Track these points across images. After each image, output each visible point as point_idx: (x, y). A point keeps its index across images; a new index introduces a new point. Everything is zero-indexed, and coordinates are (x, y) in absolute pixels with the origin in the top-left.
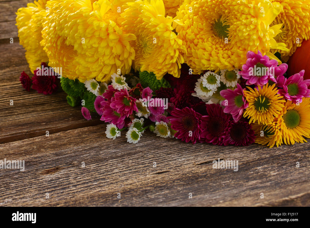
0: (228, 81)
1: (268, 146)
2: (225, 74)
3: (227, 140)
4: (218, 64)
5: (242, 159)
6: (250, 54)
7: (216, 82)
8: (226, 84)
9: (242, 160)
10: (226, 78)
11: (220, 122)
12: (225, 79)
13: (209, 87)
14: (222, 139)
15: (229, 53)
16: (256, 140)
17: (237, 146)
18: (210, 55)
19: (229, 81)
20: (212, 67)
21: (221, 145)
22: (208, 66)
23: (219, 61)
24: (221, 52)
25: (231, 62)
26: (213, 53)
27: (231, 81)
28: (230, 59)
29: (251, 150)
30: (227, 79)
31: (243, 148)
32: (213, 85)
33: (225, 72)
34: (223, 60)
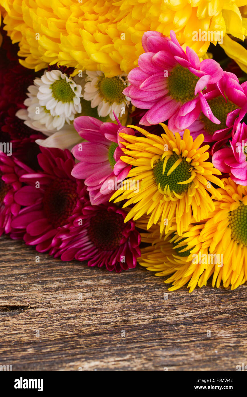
0: (104, 102)
1: (167, 282)
2: (99, 82)
3: (75, 246)
4: (77, 55)
5: (74, 318)
6: (151, 41)
7: (72, 100)
8: (97, 107)
9: (71, 322)
10: (100, 91)
11: (71, 196)
12: (97, 95)
13: (54, 109)
14: (60, 241)
15: (111, 30)
16: (146, 258)
17: (92, 268)
18: (63, 28)
19: (107, 101)
20: (63, 60)
21: (56, 256)
22: (53, 55)
23: (81, 47)
24: (90, 24)
25: (110, 55)
26: (70, 24)
27: (111, 103)
28: (110, 45)
29: (119, 288)
30: (102, 95)
31: (103, 278)
32: (66, 105)
33: (98, 76)
34: (90, 47)
